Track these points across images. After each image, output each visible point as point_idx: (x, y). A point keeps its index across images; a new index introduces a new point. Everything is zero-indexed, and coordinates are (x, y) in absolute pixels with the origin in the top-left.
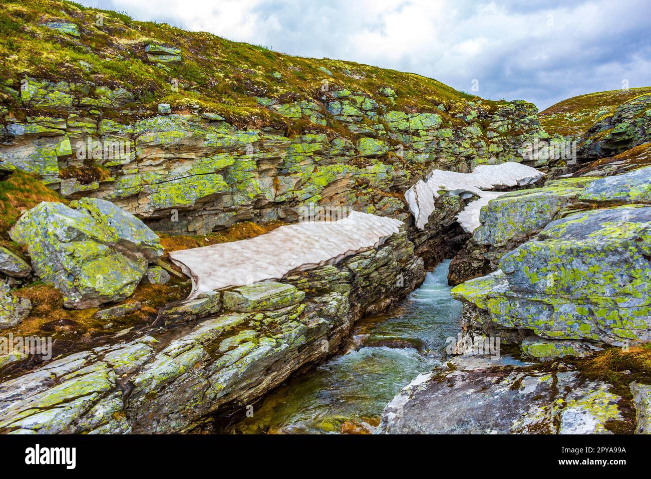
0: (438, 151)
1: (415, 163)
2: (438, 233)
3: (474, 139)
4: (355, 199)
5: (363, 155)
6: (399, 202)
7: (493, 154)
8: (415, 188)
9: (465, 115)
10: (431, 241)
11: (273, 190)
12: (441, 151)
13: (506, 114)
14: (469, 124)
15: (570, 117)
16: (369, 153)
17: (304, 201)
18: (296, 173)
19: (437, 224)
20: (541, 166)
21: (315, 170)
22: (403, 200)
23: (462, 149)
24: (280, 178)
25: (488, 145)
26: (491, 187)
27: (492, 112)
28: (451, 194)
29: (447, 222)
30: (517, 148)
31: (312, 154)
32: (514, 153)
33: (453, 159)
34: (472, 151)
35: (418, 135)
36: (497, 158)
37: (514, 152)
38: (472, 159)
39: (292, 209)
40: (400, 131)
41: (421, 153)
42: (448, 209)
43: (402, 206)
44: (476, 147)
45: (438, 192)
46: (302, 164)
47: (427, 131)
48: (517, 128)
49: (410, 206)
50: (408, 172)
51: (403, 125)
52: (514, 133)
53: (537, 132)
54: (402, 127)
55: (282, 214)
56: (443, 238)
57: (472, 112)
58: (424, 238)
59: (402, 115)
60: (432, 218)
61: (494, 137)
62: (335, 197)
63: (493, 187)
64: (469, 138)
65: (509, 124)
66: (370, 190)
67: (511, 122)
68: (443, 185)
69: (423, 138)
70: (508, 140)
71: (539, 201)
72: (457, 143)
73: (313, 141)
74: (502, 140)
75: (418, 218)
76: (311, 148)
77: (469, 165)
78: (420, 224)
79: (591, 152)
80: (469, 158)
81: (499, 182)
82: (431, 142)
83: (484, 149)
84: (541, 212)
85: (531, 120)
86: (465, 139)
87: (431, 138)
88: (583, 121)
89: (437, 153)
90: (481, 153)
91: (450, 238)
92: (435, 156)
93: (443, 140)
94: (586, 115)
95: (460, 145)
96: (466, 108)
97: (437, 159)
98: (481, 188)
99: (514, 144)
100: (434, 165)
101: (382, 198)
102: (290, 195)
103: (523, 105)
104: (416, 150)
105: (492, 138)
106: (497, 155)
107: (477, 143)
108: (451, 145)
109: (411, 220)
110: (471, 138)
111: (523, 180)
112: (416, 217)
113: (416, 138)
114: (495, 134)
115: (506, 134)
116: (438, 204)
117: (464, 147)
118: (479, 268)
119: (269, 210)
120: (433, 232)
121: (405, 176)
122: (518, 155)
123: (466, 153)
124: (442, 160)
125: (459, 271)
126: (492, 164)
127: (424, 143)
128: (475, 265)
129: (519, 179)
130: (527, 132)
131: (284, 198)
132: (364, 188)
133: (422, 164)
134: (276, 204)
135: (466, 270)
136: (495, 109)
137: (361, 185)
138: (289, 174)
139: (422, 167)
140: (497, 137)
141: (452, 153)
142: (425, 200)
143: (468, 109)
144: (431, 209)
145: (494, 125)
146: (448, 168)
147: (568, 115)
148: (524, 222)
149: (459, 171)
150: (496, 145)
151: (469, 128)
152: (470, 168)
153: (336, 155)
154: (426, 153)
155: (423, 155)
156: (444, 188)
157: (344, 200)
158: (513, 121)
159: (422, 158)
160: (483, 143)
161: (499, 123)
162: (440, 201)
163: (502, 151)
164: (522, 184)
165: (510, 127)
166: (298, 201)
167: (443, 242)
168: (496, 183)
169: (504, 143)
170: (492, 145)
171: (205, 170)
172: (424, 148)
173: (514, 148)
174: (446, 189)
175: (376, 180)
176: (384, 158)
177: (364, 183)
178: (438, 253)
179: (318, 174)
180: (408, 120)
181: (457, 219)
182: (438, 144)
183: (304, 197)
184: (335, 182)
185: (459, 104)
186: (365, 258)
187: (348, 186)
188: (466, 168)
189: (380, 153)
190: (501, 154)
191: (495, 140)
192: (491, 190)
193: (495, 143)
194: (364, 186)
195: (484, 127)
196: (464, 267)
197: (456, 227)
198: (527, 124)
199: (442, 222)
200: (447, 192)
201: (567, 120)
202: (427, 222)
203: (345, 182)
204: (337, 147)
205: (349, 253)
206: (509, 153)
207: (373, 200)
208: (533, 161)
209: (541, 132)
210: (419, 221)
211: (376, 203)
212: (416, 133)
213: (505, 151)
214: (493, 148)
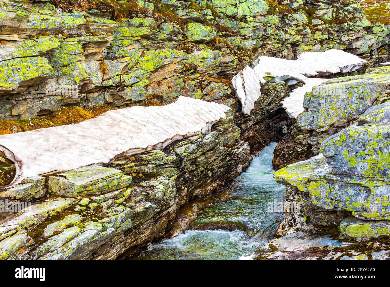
1: (242, 49)
2: (263, 119)
3: (300, 26)
4: (183, 84)
5: (191, 40)
6: (226, 87)
7: (318, 42)
8: (242, 74)
10: (257, 127)
11: (100, 74)
12: (268, 37)
16: (197, 38)
17: (131, 86)
18: (123, 57)
19: (263, 109)
20: (363, 54)
21: (143, 55)
22: (230, 85)
23: (288, 36)
24: (107, 62)
25: (313, 33)
26: (315, 73)
28: (277, 80)
29: (273, 108)
30: (341, 36)
31: (139, 38)
32: (338, 41)
33: (279, 45)
34: (298, 38)
36: (322, 45)
37: (337, 39)
38: (298, 45)
39: (120, 93)
41: (248, 39)
42: (274, 95)
43: (229, 92)
44: (301, 35)
45: (264, 78)
46: (129, 48)
49: (238, 91)
50: (234, 58)
51: (231, 11)
55: (109, 99)
56: (269, 124)
58: (250, 123)
60: (258, 103)
61: (319, 25)
62: (162, 82)
63: (317, 74)
64: (295, 25)
66: (198, 75)
68: (269, 72)
69: (251, 24)
70: (332, 28)
71: (360, 88)
72: (283, 30)
73: (141, 25)
74: (326, 27)
75: (245, 104)
76: (138, 32)
77: (295, 51)
78: (247, 109)
80: (295, 45)
81: (323, 69)
82: (258, 28)
83: (309, 36)
84: (362, 99)
86: (291, 26)
87: (258, 24)
89: (264, 40)
90: (306, 40)
91: (275, 123)
92: (261, 43)
93: (270, 26)
95: (286, 32)
97: (263, 45)
98: (305, 75)
99: (338, 32)
100: (260, 51)
101: (210, 83)
102: (117, 79)
104: (243, 36)
105: (317, 25)
106: (321, 42)
107: (302, 30)
108: (277, 32)
109: (238, 105)
110: (297, 25)
111: (346, 67)
112: (243, 102)
113: (243, 24)
116: (264, 89)
117: (290, 34)
118: (302, 152)
119: (96, 94)
120: (259, 117)
121: (232, 62)
123: (292, 40)
124: (269, 47)
125: (284, 156)
126: (317, 51)
127: (251, 29)
128: (299, 150)
129: (342, 66)
131: (111, 83)
132: (192, 74)
133: (249, 50)
134: (102, 89)
135: (290, 155)
137: (188, 71)
138: (116, 58)
139: (250, 53)
140: (322, 24)
141: (278, 40)
142: (252, 86)
144: (257, 95)
146: (274, 54)
148: (345, 108)
149: (284, 57)
150: (321, 33)
152: (295, 55)
153: (163, 40)
154: (253, 39)
156: (270, 74)
157: (171, 85)
159: (249, 44)
160: (308, 30)
162: (266, 87)
163: (326, 39)
164: (345, 71)
166: (125, 86)
167: (269, 127)
168: (320, 70)
169: (329, 31)
170: (317, 32)
171: (30, 53)
172: (251, 34)
173: (338, 36)
174: (272, 76)
175: (204, 66)
176: (211, 44)
177: (191, 68)
178: (264, 138)
179: (146, 58)
181: (282, 104)
182: (265, 30)
183: (132, 81)
184: (162, 67)
186: (192, 143)
187: (176, 71)
188: (291, 55)
189: (208, 38)
190: (326, 41)
191: (320, 27)
192: (315, 77)
193: (320, 30)
194: (192, 71)
196: (288, 151)
197: (281, 112)
199: (267, 108)
200: (273, 78)
202: (253, 107)
203: (172, 67)
204: (165, 32)
205: (177, 138)
206: (333, 41)
207: (201, 86)
208: (356, 48)
210: (246, 106)
211: (204, 89)
213: (329, 38)
214: (318, 35)
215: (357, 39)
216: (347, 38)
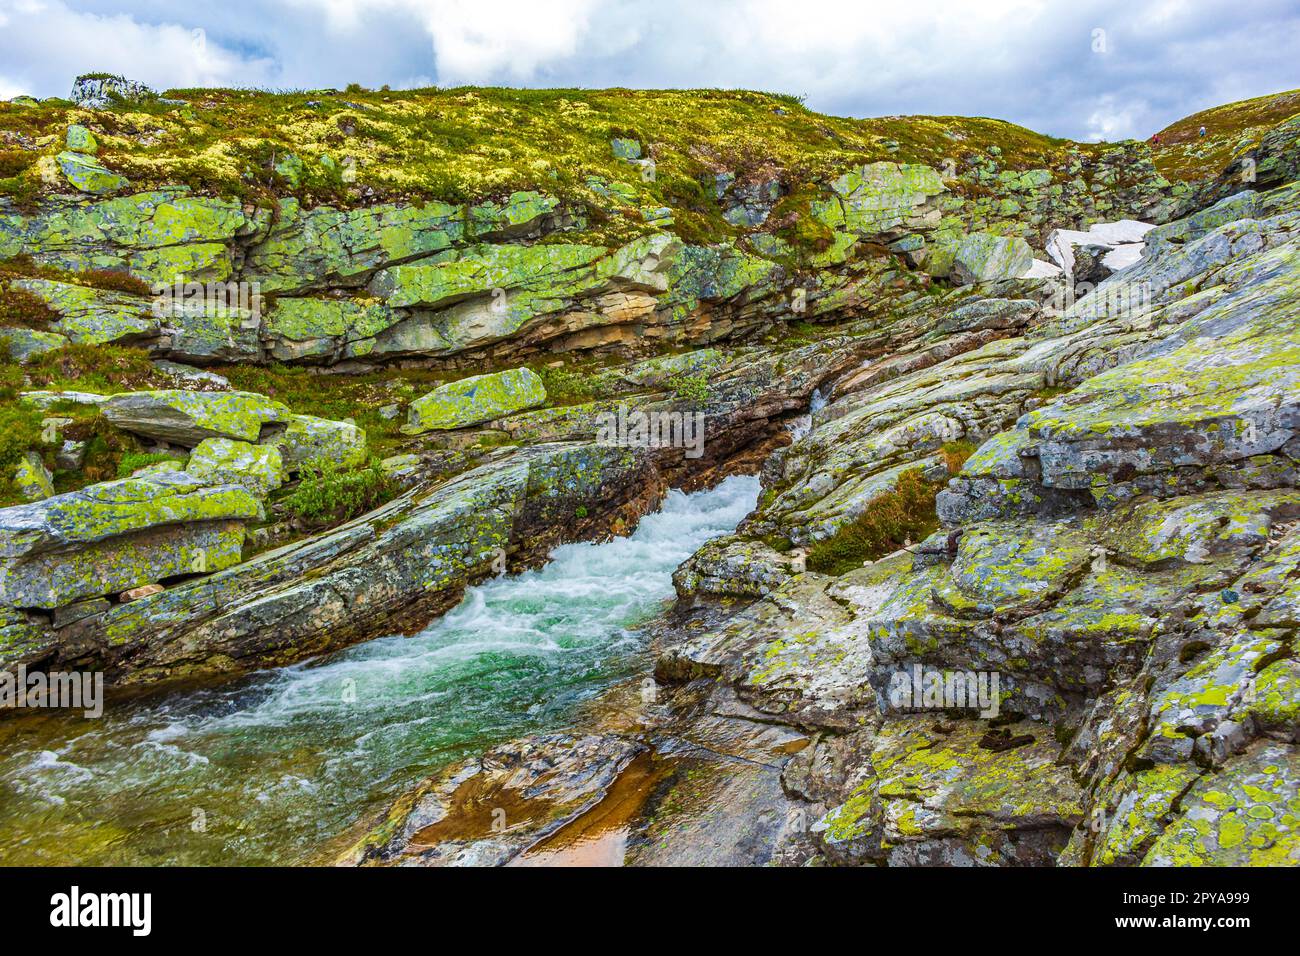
0: (1050, 212)
9: (1068, 167)
13: (1113, 161)
14: (1074, 176)
15: (1194, 152)
27: (1095, 159)
35: (1030, 195)
40: (1012, 191)
47: (1038, 189)
48: (1128, 177)
52: (1123, 183)
53: (1154, 180)
54: (1014, 188)
57: (1076, 162)
59: (1013, 174)
65: (1116, 173)
67: (1118, 169)
85: (1146, 165)
88: (1215, 157)
94: (1219, 145)
96: (1067, 158)
103: (1132, 146)
114: (1102, 188)
115: (1114, 186)
122: (1131, 212)
130: (1141, 181)
136: (1100, 156)
143: (1071, 160)
145: (1099, 176)
147: (1189, 147)
151: (1075, 183)
155: (1036, 216)
158: (1122, 168)
161: (1105, 173)
165: (1118, 176)
180: (1019, 179)
185: (1058, 154)
195: (1088, 179)
198: (1140, 171)
201: (1188, 156)
209: (1158, 180)
212: (1027, 193)
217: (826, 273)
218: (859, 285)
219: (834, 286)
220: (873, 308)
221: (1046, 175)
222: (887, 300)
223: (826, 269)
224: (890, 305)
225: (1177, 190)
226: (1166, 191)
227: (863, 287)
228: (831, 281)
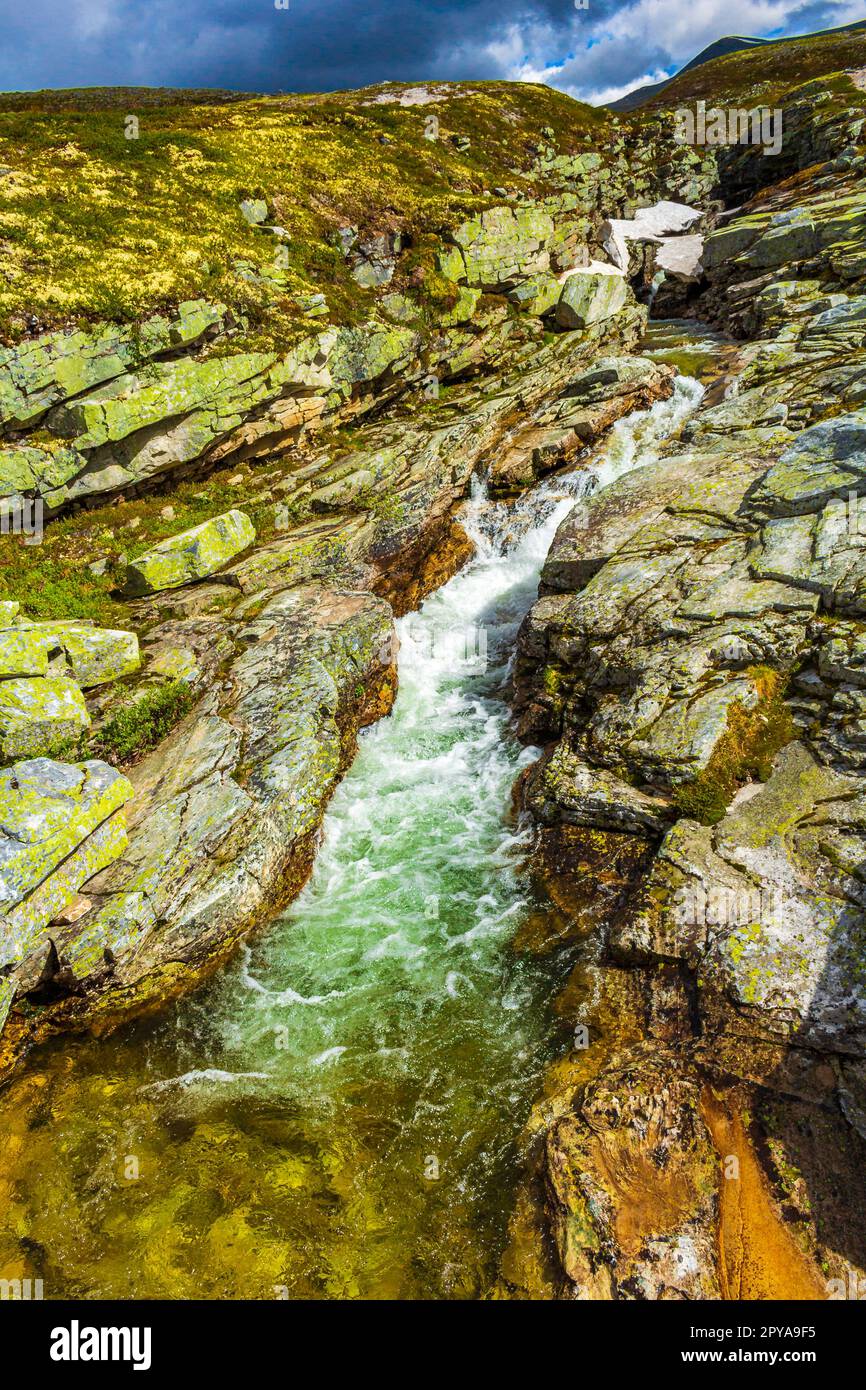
0: (599, 197)
7: (645, 193)
9: (612, 146)
13: (648, 137)
14: (618, 155)
17: (561, 254)
20: (694, 203)
23: (616, 192)
27: (633, 135)
30: (665, 182)
32: (663, 189)
34: (624, 192)
35: (582, 181)
36: (644, 196)
37: (662, 187)
38: (625, 202)
40: (566, 178)
44: (626, 187)
47: (589, 174)
48: (664, 154)
51: (569, 171)
52: (659, 161)
57: (619, 141)
59: (567, 158)
61: (640, 169)
63: (664, 232)
65: (653, 149)
69: (586, 184)
70: (654, 171)
74: (648, 172)
77: (628, 210)
79: (747, 175)
81: (666, 226)
82: (593, 187)
87: (592, 183)
93: (603, 183)
95: (613, 186)
99: (661, 176)
105: (637, 171)
110: (622, 176)
111: (686, 223)
113: (580, 184)
114: (640, 166)
115: (651, 164)
122: (665, 192)
127: (587, 189)
129: (681, 222)
140: (643, 168)
142: (621, 249)
145: (638, 153)
151: (619, 163)
156: (627, 237)
158: (658, 145)
161: (643, 150)
163: (649, 188)
164: (685, 228)
165: (654, 153)
169: (650, 176)
173: (662, 182)
180: (571, 164)
182: (599, 189)
191: (641, 172)
195: (627, 157)
206: (656, 190)
208: (684, 196)
212: (579, 179)
213: (652, 187)
214: (640, 184)
215: (684, 184)
216: (674, 183)
217: (454, 331)
218: (484, 341)
219: (461, 345)
220: (497, 363)
221: (596, 159)
222: (509, 354)
223: (452, 327)
224: (512, 358)
225: (706, 166)
226: (697, 168)
227: (488, 343)
228: (458, 340)
